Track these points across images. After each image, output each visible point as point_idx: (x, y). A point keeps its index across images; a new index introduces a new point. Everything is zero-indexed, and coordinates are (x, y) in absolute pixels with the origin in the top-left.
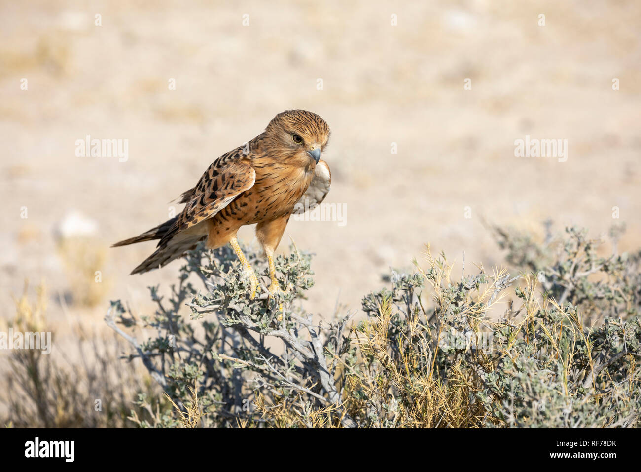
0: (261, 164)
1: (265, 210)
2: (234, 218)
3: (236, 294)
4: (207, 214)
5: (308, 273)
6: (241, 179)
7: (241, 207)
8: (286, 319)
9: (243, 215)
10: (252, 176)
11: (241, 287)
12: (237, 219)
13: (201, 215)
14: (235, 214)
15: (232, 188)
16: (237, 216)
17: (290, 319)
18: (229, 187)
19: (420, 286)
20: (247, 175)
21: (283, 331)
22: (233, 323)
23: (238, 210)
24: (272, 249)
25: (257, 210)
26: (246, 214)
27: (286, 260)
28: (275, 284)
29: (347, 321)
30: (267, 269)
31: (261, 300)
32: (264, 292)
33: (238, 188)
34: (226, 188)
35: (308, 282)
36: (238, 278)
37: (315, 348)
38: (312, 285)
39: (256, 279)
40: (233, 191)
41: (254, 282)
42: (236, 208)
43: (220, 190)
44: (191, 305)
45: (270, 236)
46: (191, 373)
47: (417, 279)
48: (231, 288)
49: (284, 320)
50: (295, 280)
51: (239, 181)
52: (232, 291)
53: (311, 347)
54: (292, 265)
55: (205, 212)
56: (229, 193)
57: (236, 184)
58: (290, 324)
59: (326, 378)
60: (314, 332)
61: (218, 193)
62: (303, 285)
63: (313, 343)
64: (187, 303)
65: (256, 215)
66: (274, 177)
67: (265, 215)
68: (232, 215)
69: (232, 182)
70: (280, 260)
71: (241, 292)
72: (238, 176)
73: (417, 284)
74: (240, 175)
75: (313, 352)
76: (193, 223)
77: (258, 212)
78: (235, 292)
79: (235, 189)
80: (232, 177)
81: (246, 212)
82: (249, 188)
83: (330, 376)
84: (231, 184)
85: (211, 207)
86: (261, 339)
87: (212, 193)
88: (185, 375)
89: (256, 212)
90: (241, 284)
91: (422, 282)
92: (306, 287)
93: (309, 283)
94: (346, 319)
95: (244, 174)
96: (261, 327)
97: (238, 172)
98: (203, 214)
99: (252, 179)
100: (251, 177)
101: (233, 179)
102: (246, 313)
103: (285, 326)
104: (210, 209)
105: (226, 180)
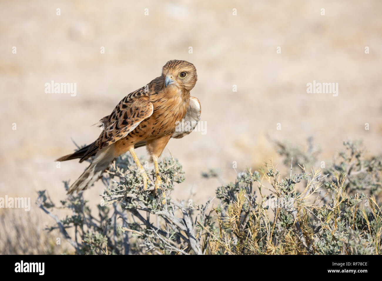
0: (153, 99)
1: (159, 129)
2: (137, 136)
3: (134, 186)
4: (122, 135)
5: (180, 173)
6: (143, 110)
7: (142, 128)
8: (167, 203)
9: (143, 133)
10: (151, 107)
11: (137, 181)
12: (139, 136)
13: (117, 136)
14: (138, 133)
15: (138, 116)
16: (139, 134)
17: (169, 204)
18: (135, 116)
19: (258, 180)
20: (148, 107)
21: (165, 211)
22: (132, 206)
23: (140, 130)
24: (157, 156)
25: (153, 130)
26: (145, 133)
27: (165, 165)
28: (159, 180)
29: (209, 204)
30: (153, 170)
31: (150, 191)
32: (152, 186)
33: (142, 116)
34: (134, 117)
35: (181, 177)
36: (134, 175)
37: (186, 223)
38: (184, 179)
39: (146, 176)
40: (139, 118)
41: (145, 177)
42: (139, 129)
43: (130, 118)
44: (103, 195)
45: (157, 148)
46: (100, 239)
47: (256, 176)
48: (130, 182)
49: (166, 204)
50: (172, 177)
51: (142, 112)
52: (131, 184)
53: (183, 222)
54: (169, 167)
55: (120, 134)
56: (136, 120)
57: (140, 113)
58: (170, 207)
59: (194, 243)
60: (185, 212)
61: (128, 120)
62: (177, 180)
63: (185, 220)
64: (101, 194)
65: (152, 133)
66: (163, 108)
67: (158, 133)
68: (136, 134)
69: (138, 113)
70: (162, 164)
71: (136, 185)
72: (141, 108)
73: (255, 179)
74: (143, 107)
75: (185, 225)
76: (112, 142)
77: (154, 131)
78: (133, 184)
79: (140, 117)
80: (137, 109)
81: (145, 131)
82: (150, 116)
83: (197, 242)
84: (137, 114)
85: (124, 131)
86: (147, 218)
87: (124, 121)
88: (95, 240)
89: (152, 131)
90: (137, 179)
91: (259, 178)
92: (180, 181)
93: (182, 179)
94: (208, 203)
95: (146, 107)
96: (151, 208)
97: (141, 105)
98: (119, 135)
99: (151, 110)
100: (150, 109)
101: (138, 111)
102: (140, 200)
103: (166, 208)
104: (124, 132)
105: (133, 111)
